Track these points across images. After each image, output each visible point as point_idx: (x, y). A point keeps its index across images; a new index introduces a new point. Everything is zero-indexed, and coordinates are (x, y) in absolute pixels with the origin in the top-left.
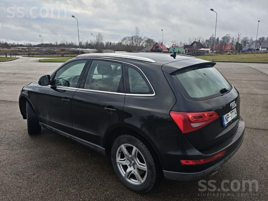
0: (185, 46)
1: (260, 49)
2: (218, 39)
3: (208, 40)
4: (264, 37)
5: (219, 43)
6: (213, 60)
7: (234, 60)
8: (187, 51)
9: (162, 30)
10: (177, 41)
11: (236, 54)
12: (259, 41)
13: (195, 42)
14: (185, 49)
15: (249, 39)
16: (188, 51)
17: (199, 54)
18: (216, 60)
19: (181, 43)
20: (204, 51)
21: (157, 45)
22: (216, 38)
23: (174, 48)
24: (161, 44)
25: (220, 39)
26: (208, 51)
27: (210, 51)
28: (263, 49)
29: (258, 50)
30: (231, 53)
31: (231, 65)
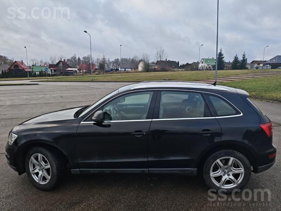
0: (50, 65)
1: (120, 69)
2: (79, 59)
3: (69, 59)
4: (118, 59)
5: (80, 62)
6: (92, 80)
7: (112, 80)
8: (53, 71)
9: (25, 47)
10: (37, 59)
11: (104, 74)
12: (115, 62)
13: (60, 62)
14: (51, 69)
15: (107, 60)
16: (55, 71)
17: (67, 73)
18: (94, 80)
19: (41, 61)
20: (72, 71)
21: (16, 64)
22: (77, 58)
23: (47, 68)
24: (21, 63)
25: (81, 59)
26: (76, 71)
27: (78, 71)
28: (122, 69)
29: (118, 70)
30: (99, 73)
31: (116, 84)
